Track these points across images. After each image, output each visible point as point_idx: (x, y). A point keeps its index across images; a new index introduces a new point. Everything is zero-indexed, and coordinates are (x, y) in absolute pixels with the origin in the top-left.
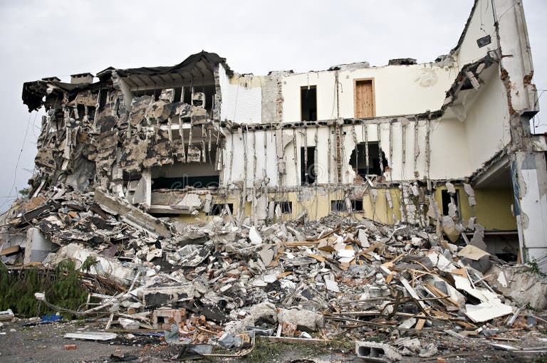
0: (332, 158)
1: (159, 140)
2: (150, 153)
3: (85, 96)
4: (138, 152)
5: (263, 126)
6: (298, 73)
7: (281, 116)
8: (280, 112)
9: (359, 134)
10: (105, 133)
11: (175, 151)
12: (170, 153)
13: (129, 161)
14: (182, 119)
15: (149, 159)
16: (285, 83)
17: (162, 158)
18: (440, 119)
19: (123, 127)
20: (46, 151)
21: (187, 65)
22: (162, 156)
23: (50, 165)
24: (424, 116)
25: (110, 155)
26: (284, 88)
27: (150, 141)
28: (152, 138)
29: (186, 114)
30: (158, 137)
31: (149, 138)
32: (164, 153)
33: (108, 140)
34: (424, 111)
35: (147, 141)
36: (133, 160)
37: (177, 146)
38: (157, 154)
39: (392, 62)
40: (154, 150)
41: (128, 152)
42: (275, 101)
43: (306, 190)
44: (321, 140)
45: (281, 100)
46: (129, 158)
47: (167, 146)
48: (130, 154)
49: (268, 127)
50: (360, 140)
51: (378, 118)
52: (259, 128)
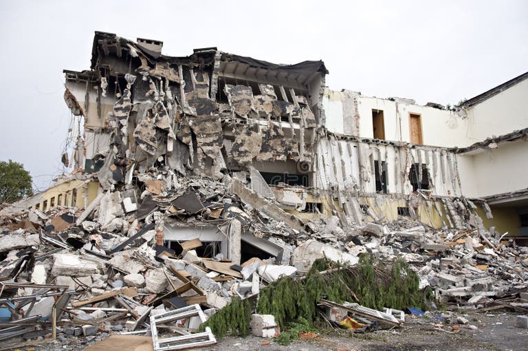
0: (399, 172)
1: (274, 136)
2: (265, 148)
3: (165, 68)
4: (251, 145)
5: (349, 138)
6: (365, 96)
7: (358, 131)
8: (358, 128)
9: (414, 156)
10: (203, 116)
11: (290, 149)
12: (286, 150)
13: (242, 152)
14: (293, 119)
15: (263, 154)
16: (360, 103)
17: (279, 154)
18: (462, 154)
19: (225, 114)
20: (147, 126)
21: (300, 68)
22: (277, 152)
23: (151, 143)
24: (454, 151)
25: (214, 141)
26: (359, 107)
27: (264, 135)
28: (267, 133)
29: (297, 115)
30: (273, 133)
31: (264, 132)
32: (280, 149)
33: (208, 124)
34: (452, 146)
35: (260, 135)
36: (246, 151)
37: (291, 145)
38: (272, 149)
39: (429, 105)
40: (269, 145)
41: (239, 142)
42: (353, 116)
43: (380, 196)
44: (389, 156)
45: (357, 117)
46: (242, 149)
47: (283, 144)
48: (242, 145)
49: (351, 139)
50: (416, 161)
51: (425, 146)
52: (344, 138)
